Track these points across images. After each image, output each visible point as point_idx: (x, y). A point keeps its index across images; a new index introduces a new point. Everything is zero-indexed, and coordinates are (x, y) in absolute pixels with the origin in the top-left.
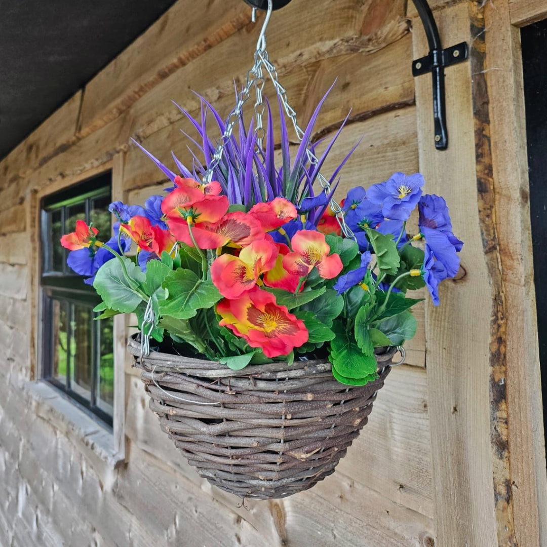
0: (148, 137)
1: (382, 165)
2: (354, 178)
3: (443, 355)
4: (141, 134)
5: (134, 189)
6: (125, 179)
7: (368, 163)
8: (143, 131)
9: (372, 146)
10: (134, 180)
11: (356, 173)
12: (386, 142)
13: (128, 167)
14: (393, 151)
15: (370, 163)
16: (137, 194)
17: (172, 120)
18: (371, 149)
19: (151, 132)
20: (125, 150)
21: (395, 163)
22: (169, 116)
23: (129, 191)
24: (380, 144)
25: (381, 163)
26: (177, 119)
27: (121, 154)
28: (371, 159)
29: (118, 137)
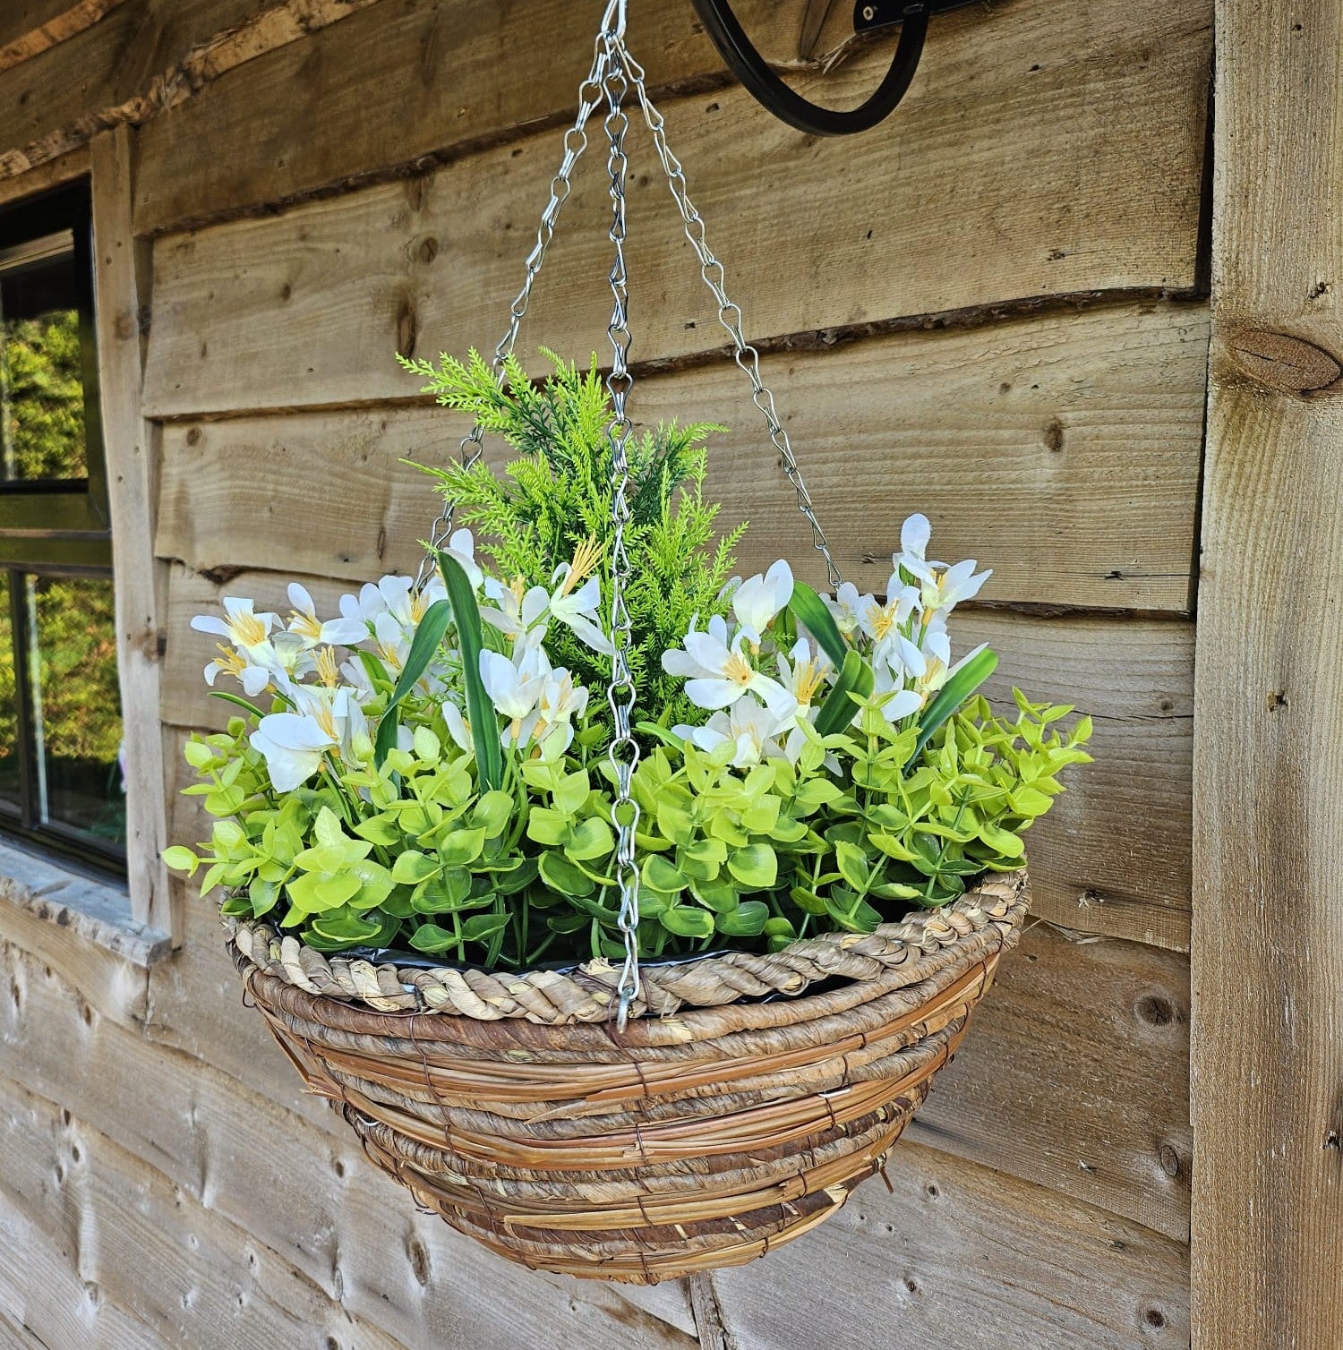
0: (219, 76)
1: (1070, 118)
2: (975, 157)
3: (1252, 579)
4: (199, 68)
5: (177, 229)
6: (140, 202)
7: (1023, 115)
8: (206, 59)
9: (1036, 68)
10: (177, 204)
11: (986, 143)
12: (1082, 54)
13: (150, 168)
14: (1108, 77)
15: (1031, 113)
16: (185, 246)
17: (313, 23)
18: (1032, 78)
19: (233, 62)
20: (136, 116)
21: (1115, 109)
22: (305, 11)
23: (158, 235)
24: (1063, 61)
25: (1070, 111)
26: (332, 19)
27: (122, 131)
28: (1034, 102)
29: (107, 79)
